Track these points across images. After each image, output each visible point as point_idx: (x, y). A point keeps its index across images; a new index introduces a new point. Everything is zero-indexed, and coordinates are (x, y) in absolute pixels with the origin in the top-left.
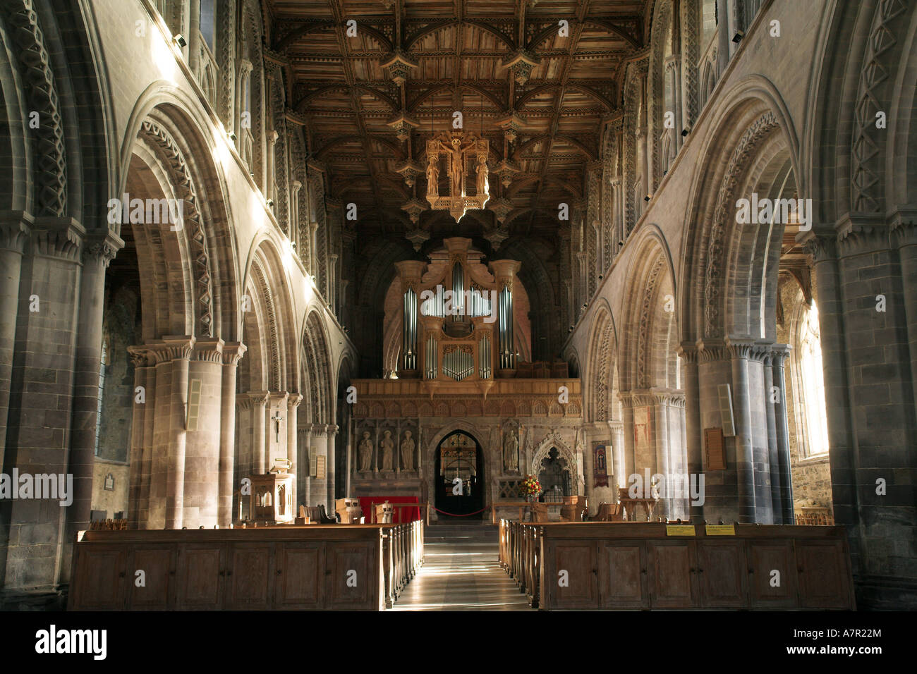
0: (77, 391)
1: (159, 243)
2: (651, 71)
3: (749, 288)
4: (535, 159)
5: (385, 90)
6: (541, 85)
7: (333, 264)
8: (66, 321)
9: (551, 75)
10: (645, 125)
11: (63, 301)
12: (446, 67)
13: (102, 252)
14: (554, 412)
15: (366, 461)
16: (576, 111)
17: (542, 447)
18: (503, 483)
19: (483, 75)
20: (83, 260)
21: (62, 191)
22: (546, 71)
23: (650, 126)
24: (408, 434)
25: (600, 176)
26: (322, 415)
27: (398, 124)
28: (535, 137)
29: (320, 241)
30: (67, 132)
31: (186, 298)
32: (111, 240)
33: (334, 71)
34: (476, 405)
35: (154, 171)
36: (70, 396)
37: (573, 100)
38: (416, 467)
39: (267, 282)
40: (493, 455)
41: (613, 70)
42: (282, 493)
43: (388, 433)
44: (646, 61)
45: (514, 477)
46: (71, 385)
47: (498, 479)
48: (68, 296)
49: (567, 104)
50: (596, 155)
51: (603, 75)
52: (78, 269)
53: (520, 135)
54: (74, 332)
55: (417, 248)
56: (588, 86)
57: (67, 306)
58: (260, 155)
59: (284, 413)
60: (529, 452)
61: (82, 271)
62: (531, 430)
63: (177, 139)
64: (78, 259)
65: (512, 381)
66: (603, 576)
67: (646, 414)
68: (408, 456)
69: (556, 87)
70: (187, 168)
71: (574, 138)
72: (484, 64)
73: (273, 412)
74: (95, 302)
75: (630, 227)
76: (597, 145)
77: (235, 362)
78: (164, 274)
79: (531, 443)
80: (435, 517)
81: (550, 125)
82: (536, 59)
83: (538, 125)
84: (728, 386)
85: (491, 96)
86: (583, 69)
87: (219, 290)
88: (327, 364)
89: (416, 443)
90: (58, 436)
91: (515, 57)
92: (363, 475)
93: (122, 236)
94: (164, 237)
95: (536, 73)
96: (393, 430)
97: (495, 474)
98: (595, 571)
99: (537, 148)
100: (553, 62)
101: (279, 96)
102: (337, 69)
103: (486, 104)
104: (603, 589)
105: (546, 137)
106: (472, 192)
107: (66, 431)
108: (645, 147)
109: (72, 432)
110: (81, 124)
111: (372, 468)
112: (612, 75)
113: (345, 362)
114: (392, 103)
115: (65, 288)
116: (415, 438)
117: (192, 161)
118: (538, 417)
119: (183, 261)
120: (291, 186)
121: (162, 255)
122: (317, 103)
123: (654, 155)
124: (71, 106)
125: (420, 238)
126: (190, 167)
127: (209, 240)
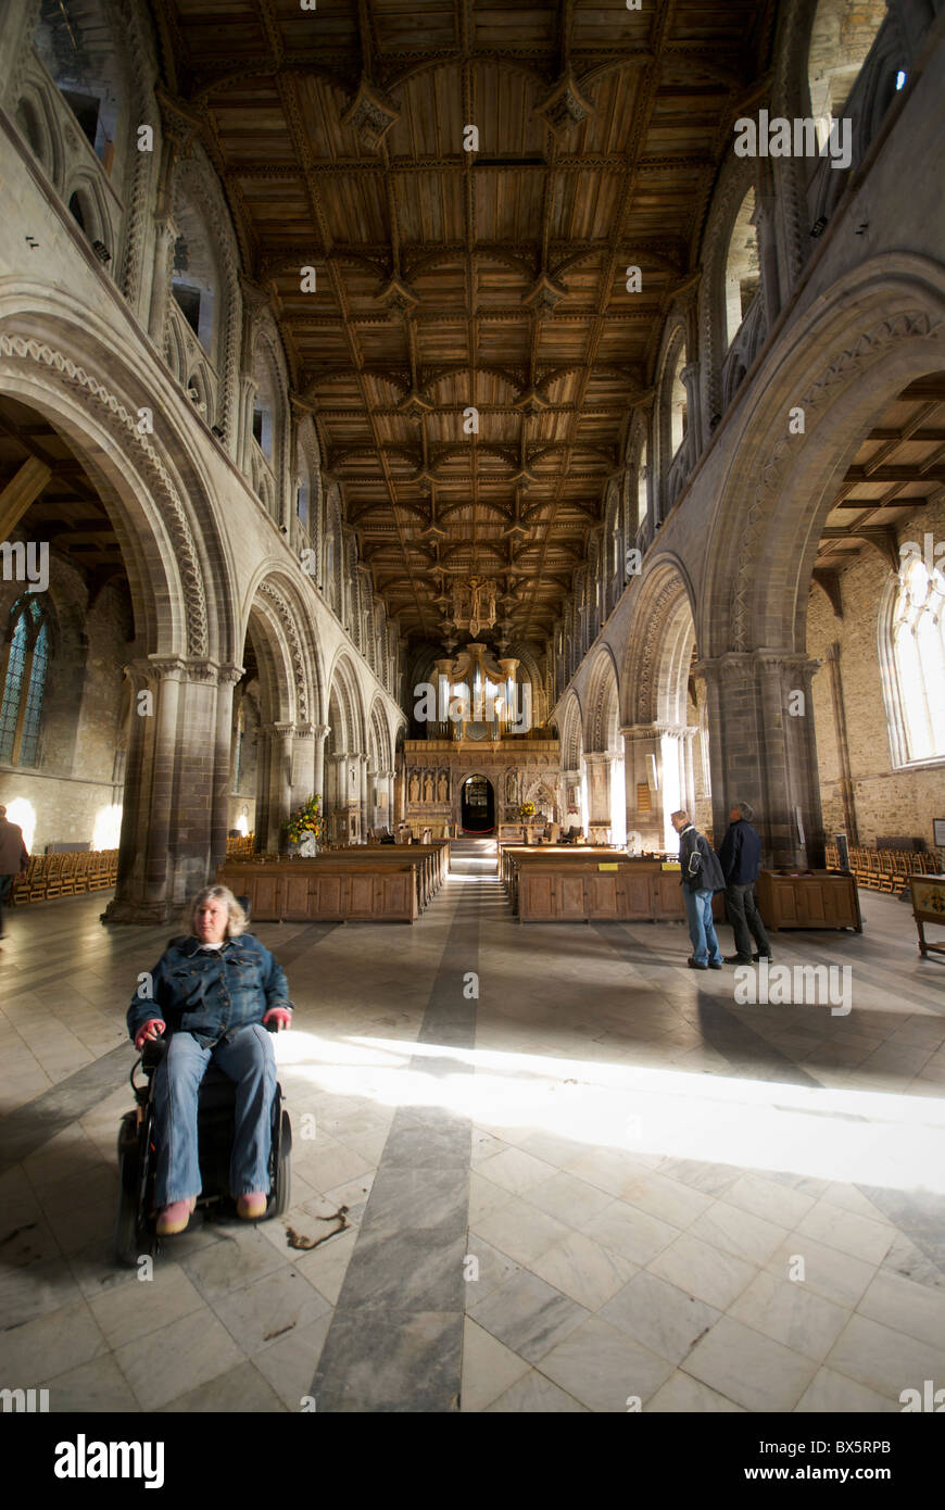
1: (272, 659)
2: (605, 536)
3: (668, 690)
4: (528, 591)
5: (424, 547)
6: (531, 544)
7: (392, 663)
8: (208, 724)
9: (538, 537)
10: (601, 573)
11: (205, 711)
12: (466, 534)
13: (231, 679)
14: (542, 762)
15: (415, 795)
16: (555, 560)
17: (533, 786)
18: (507, 810)
19: (491, 537)
20: (219, 684)
21: (204, 638)
22: (534, 535)
23: (605, 574)
24: (443, 777)
25: (572, 604)
26: (385, 766)
27: (435, 570)
28: (528, 578)
29: (383, 647)
30: (207, 599)
31: (290, 697)
32: (236, 669)
33: (390, 536)
34: (488, 759)
35: (267, 614)
36: (212, 774)
37: (553, 553)
38: (448, 799)
39: (346, 680)
40: (500, 791)
41: (580, 533)
42: (353, 822)
43: (430, 777)
44: (603, 529)
46: (212, 767)
47: (503, 807)
48: (209, 707)
49: (549, 556)
50: (570, 590)
51: (575, 537)
52: (216, 689)
53: (517, 576)
54: (213, 731)
55: (450, 651)
56: (563, 543)
57: (208, 714)
58: (340, 595)
59: (358, 767)
61: (218, 691)
62: (526, 775)
63: (282, 592)
64: (215, 683)
65: (513, 741)
66: (559, 896)
67: (601, 768)
68: (443, 792)
69: (541, 543)
70: (289, 611)
71: (555, 578)
72: (492, 530)
73: (350, 767)
74: (226, 712)
75: (591, 642)
76: (570, 582)
77: (323, 738)
78: (276, 681)
80: (461, 833)
81: (538, 569)
82: (527, 529)
83: (530, 570)
84: (653, 756)
85: (495, 551)
86: (559, 533)
87: (312, 690)
88: (388, 731)
89: (448, 783)
90: (204, 800)
91: (513, 526)
92: (413, 804)
93: (243, 666)
94: (275, 656)
95: (528, 536)
96: (433, 774)
98: (553, 894)
99: (530, 584)
100: (539, 528)
101: (354, 553)
102: (393, 534)
103: (494, 556)
104: (559, 905)
105: (536, 577)
106: (485, 615)
107: (209, 797)
108: (601, 588)
109: (213, 798)
110: (217, 593)
111: (419, 799)
112: (581, 536)
113: (401, 731)
114: (430, 556)
115: (206, 704)
116: (447, 779)
117: (293, 606)
118: (531, 766)
119: (287, 672)
120: (362, 613)
121: (274, 668)
122: (379, 556)
123: (607, 594)
124: (210, 582)
125: (452, 643)
126: (292, 610)
127: (305, 658)
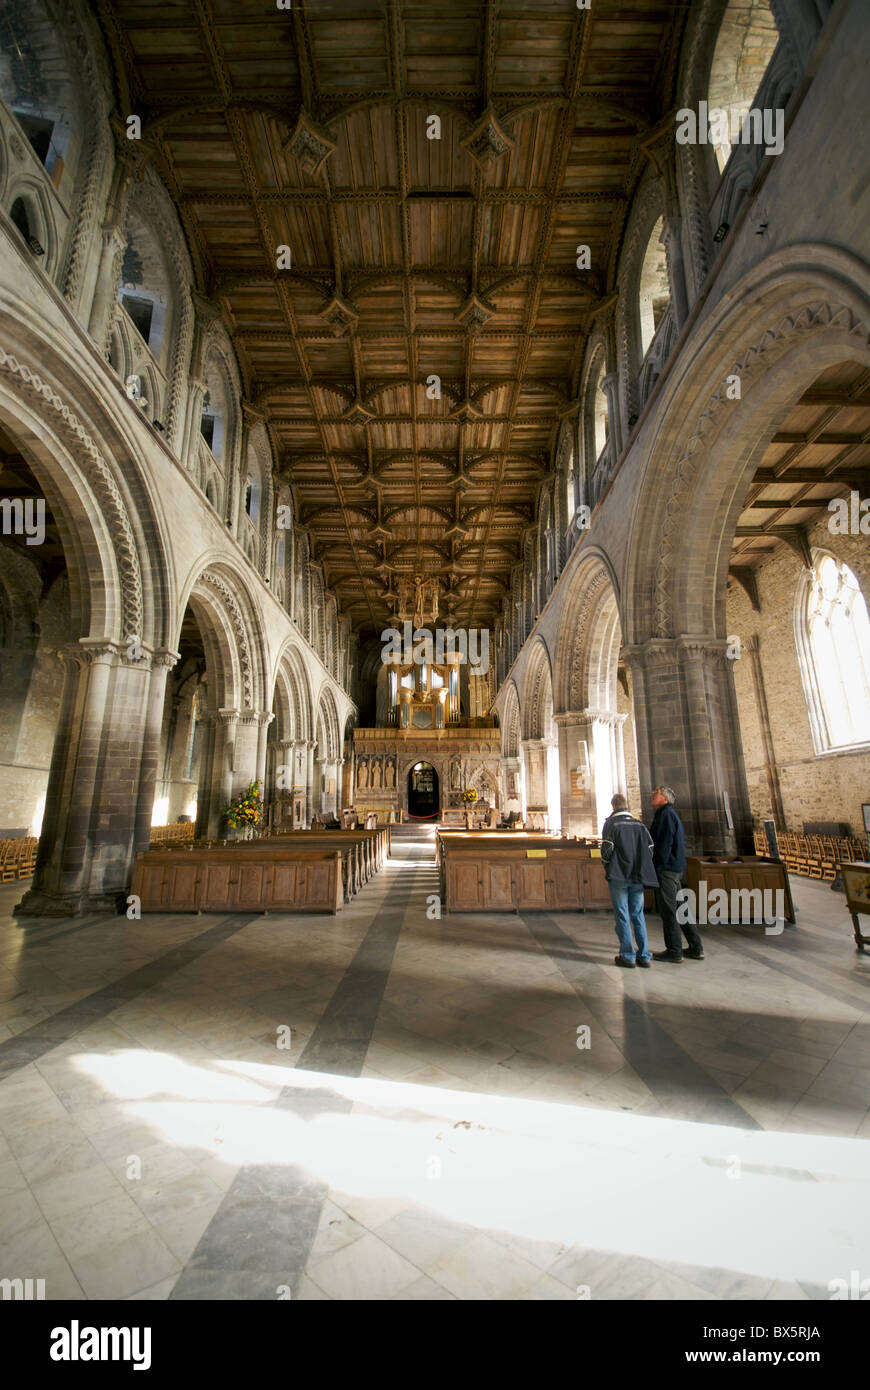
0: (144, 755)
1: (218, 648)
2: (539, 536)
3: (598, 677)
4: (470, 589)
5: (371, 546)
6: (472, 544)
7: (343, 656)
8: (138, 708)
9: (477, 538)
11: (136, 694)
12: (411, 535)
13: (164, 663)
14: (484, 749)
15: (363, 781)
16: (494, 560)
17: (476, 772)
18: (451, 796)
19: (434, 537)
20: (152, 668)
21: (138, 623)
22: (474, 535)
24: (390, 764)
25: (511, 600)
26: (334, 753)
27: (381, 568)
28: (470, 576)
29: (334, 640)
30: (143, 585)
31: (235, 684)
32: (171, 655)
33: (340, 536)
34: (433, 746)
35: (213, 604)
36: (140, 758)
37: (492, 553)
38: (394, 785)
39: (294, 669)
40: (445, 778)
41: (517, 534)
42: (298, 808)
43: (377, 763)
44: (536, 530)
45: (458, 792)
46: (140, 751)
47: (447, 793)
48: (140, 691)
49: (489, 556)
50: (508, 587)
51: (512, 538)
52: (149, 674)
53: (459, 575)
54: (144, 715)
56: (501, 544)
57: (139, 698)
58: (290, 589)
59: (305, 754)
60: (467, 776)
61: (152, 675)
62: (469, 762)
63: (228, 583)
64: (148, 667)
65: (457, 730)
66: (487, 885)
67: (538, 755)
68: (390, 778)
69: (481, 544)
70: (235, 601)
71: (494, 577)
72: (434, 531)
73: (297, 753)
74: (158, 696)
75: (527, 634)
76: (509, 580)
77: (267, 725)
78: (222, 669)
79: (469, 770)
80: (406, 818)
81: (479, 568)
82: (467, 529)
83: (471, 568)
84: (585, 742)
85: (439, 551)
86: (497, 534)
87: (257, 678)
88: (337, 720)
89: (395, 769)
90: (130, 785)
91: (454, 527)
92: (361, 790)
93: (179, 652)
94: (221, 644)
95: (468, 536)
96: (380, 761)
97: (445, 790)
98: (481, 882)
99: (471, 582)
100: (478, 530)
101: (306, 551)
102: (343, 534)
103: (437, 555)
104: (486, 895)
105: (477, 575)
106: (428, 610)
107: (135, 782)
108: (535, 584)
109: (140, 783)
110: (154, 579)
111: (367, 786)
112: (517, 538)
113: (350, 719)
114: (377, 555)
115: (138, 687)
116: (394, 766)
117: (239, 597)
118: (473, 754)
119: (232, 660)
120: (313, 608)
121: (220, 656)
122: (331, 555)
123: (541, 590)
124: (147, 568)
126: (238, 601)
127: (251, 647)
